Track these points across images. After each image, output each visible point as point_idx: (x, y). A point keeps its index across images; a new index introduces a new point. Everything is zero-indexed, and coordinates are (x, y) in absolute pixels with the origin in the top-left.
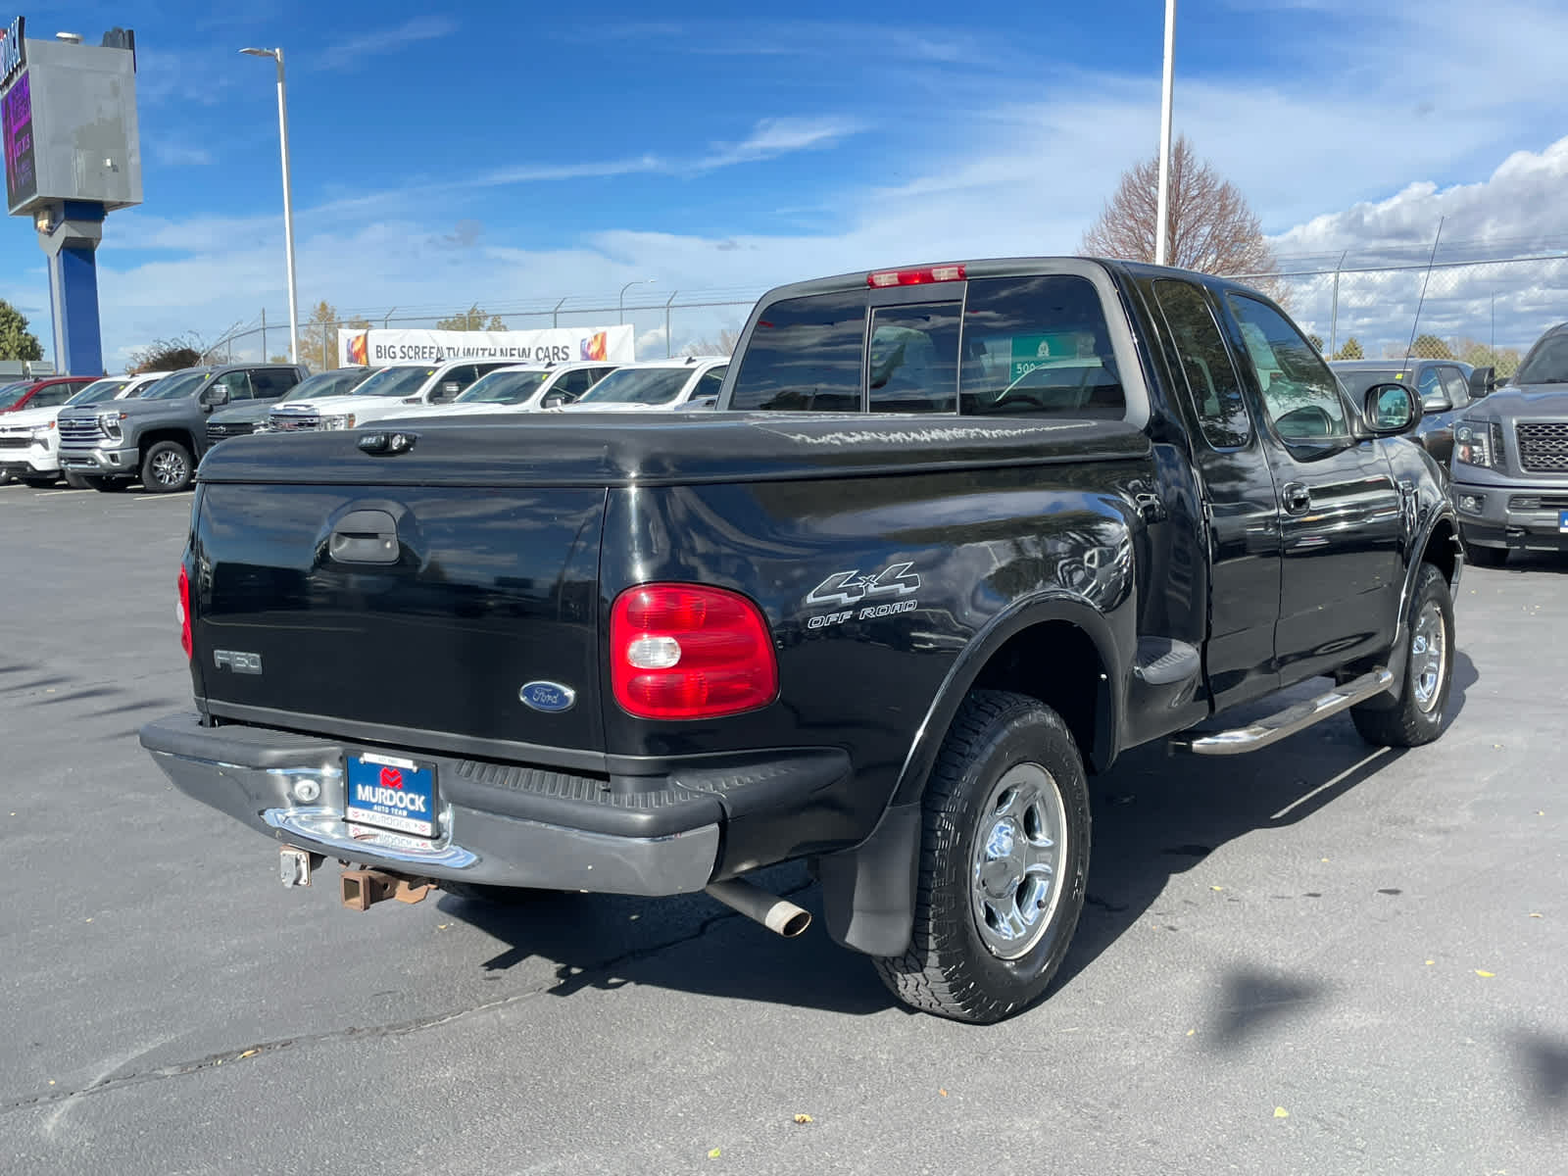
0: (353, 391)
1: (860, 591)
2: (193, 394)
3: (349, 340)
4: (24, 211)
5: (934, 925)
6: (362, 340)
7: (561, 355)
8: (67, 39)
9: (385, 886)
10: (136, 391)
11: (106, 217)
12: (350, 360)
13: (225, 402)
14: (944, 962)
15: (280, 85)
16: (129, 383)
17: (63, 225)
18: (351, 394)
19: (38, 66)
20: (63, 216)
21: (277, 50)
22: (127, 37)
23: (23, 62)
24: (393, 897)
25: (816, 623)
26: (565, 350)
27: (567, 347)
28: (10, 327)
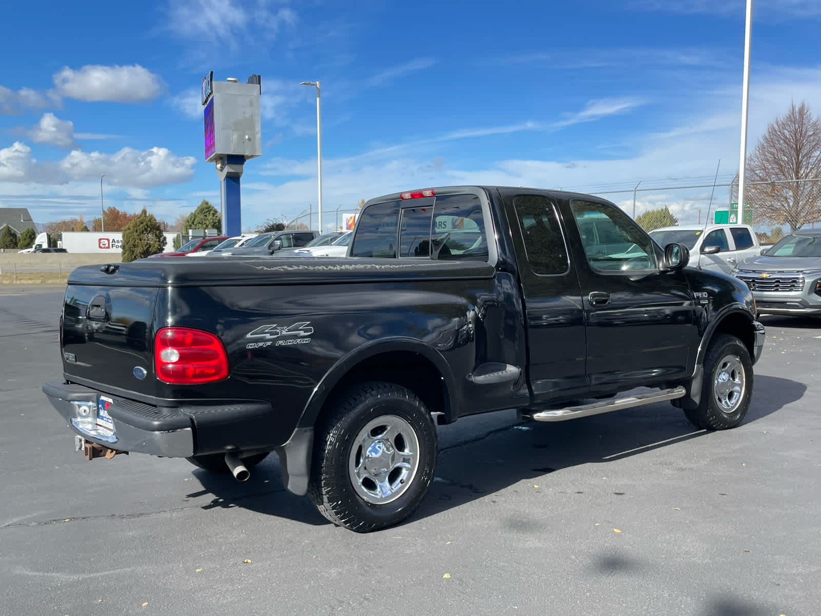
0: (333, 244)
1: (277, 333)
2: (265, 245)
3: (347, 219)
4: (211, 160)
5: (324, 483)
6: (353, 219)
7: (443, 225)
8: (231, 81)
9: (101, 451)
10: (243, 244)
11: (245, 162)
12: (347, 229)
13: (279, 249)
14: (330, 500)
15: (318, 99)
16: (241, 240)
17: (226, 166)
18: (331, 245)
19: (217, 94)
20: (226, 162)
21: (317, 82)
22: (258, 78)
23: (212, 92)
24: (104, 456)
25: (251, 346)
26: (445, 223)
27: (446, 222)
28: (209, 213)
